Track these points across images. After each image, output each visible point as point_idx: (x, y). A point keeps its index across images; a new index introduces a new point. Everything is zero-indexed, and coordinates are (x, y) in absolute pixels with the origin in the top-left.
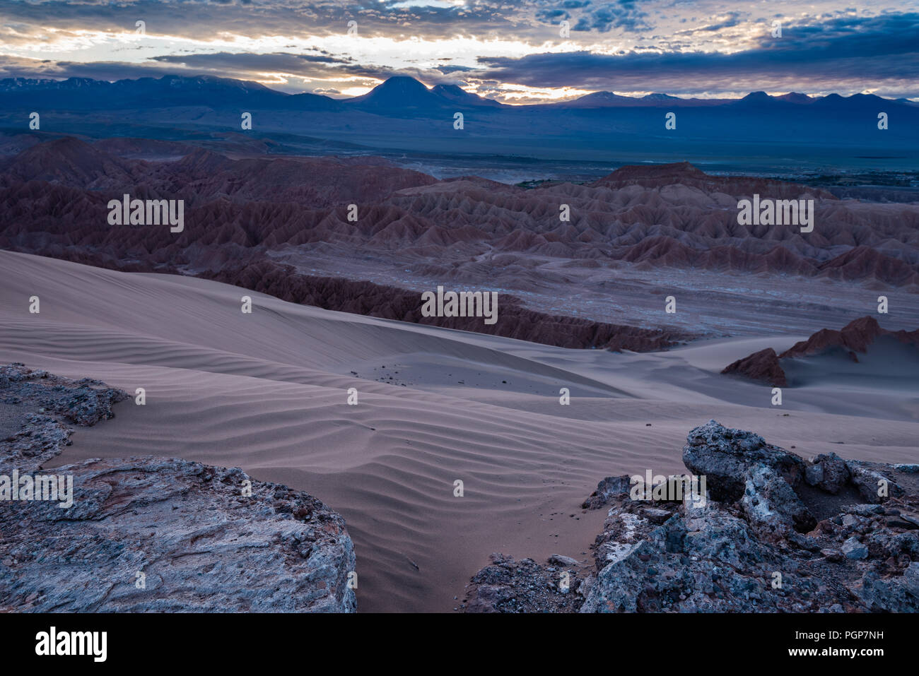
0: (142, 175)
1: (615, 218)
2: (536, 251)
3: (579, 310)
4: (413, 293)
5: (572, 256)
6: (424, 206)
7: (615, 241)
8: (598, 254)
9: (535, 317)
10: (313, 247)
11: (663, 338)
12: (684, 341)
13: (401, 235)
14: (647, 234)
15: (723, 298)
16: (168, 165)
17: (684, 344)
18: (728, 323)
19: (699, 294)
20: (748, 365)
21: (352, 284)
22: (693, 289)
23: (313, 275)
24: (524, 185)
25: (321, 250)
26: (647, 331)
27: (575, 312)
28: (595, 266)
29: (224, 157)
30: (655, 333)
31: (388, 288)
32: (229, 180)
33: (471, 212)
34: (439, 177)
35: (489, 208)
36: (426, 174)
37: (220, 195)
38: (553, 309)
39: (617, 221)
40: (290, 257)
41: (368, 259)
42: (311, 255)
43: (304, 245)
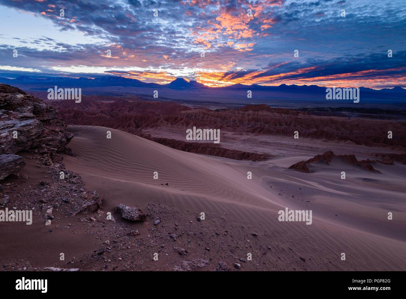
0: (102, 106)
1: (246, 120)
2: (223, 130)
3: (239, 148)
4: (188, 143)
5: (234, 131)
6: (189, 116)
7: (246, 127)
8: (242, 131)
9: (226, 150)
10: (156, 129)
11: (265, 157)
12: (271, 158)
13: (183, 125)
14: (256, 125)
15: (281, 144)
16: (110, 103)
17: (272, 159)
18: (284, 152)
19: (274, 143)
20: (297, 166)
21: (169, 140)
22: (271, 142)
23: (157, 137)
24: (217, 110)
25: (159, 129)
26: (260, 154)
27: (237, 148)
28: (241, 134)
29: (127, 101)
30: (262, 155)
31: (180, 141)
32: (129, 108)
33: (203, 118)
34: (192, 108)
35: (208, 117)
36: (188, 107)
37: (126, 113)
38: (231, 147)
39: (247, 121)
40: (149, 131)
41: (173, 132)
42: (156, 131)
43: (154, 128)
